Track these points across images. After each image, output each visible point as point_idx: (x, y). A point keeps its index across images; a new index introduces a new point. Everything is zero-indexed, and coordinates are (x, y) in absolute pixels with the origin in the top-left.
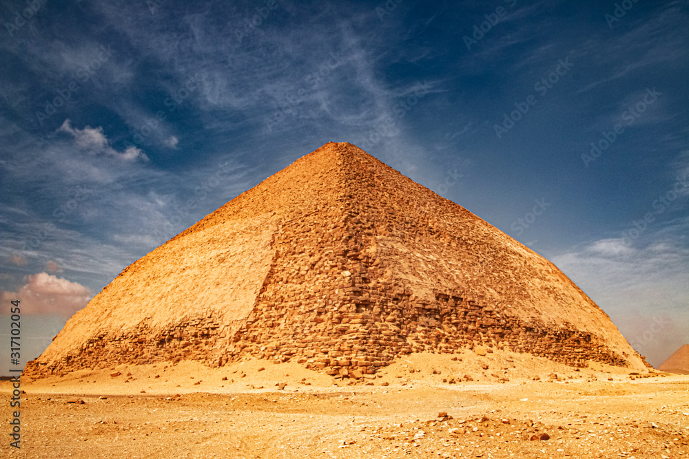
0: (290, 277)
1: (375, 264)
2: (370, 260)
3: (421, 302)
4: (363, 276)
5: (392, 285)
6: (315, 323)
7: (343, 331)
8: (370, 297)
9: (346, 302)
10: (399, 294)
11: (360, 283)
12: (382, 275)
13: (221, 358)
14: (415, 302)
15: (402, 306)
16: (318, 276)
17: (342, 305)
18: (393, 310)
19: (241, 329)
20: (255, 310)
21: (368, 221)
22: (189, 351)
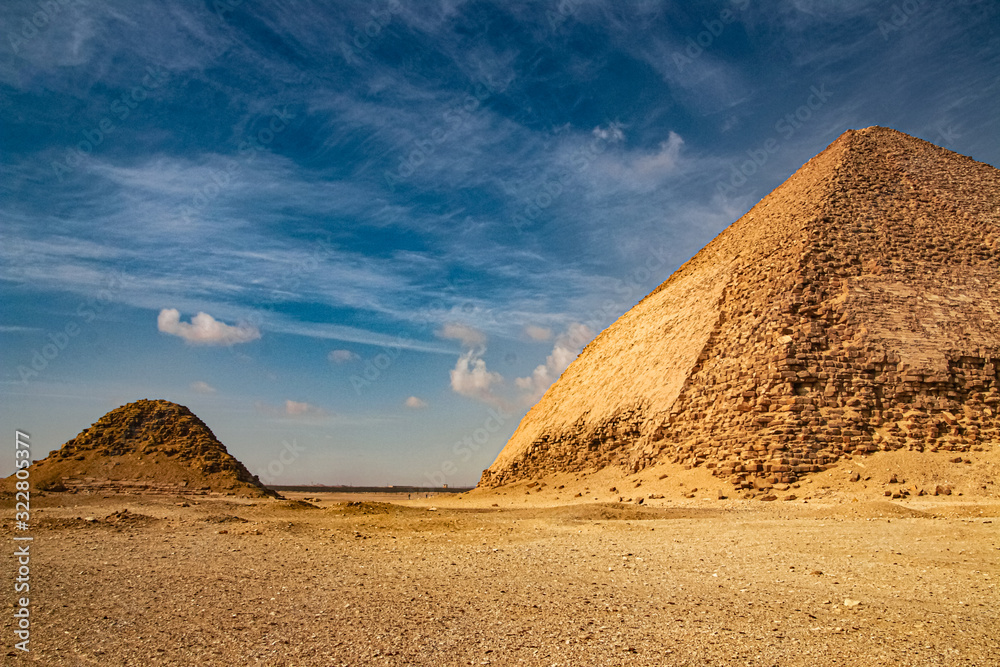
0: (729, 348)
1: (842, 320)
2: (835, 316)
3: (915, 373)
4: (814, 340)
5: (865, 350)
6: (738, 413)
7: (764, 423)
8: (818, 370)
9: (778, 381)
10: (876, 364)
11: (804, 351)
12: (851, 335)
13: (637, 463)
14: (905, 373)
15: (882, 381)
16: (757, 345)
17: (772, 385)
18: (860, 387)
19: (664, 423)
20: (682, 397)
21: (847, 254)
22: (615, 454)
